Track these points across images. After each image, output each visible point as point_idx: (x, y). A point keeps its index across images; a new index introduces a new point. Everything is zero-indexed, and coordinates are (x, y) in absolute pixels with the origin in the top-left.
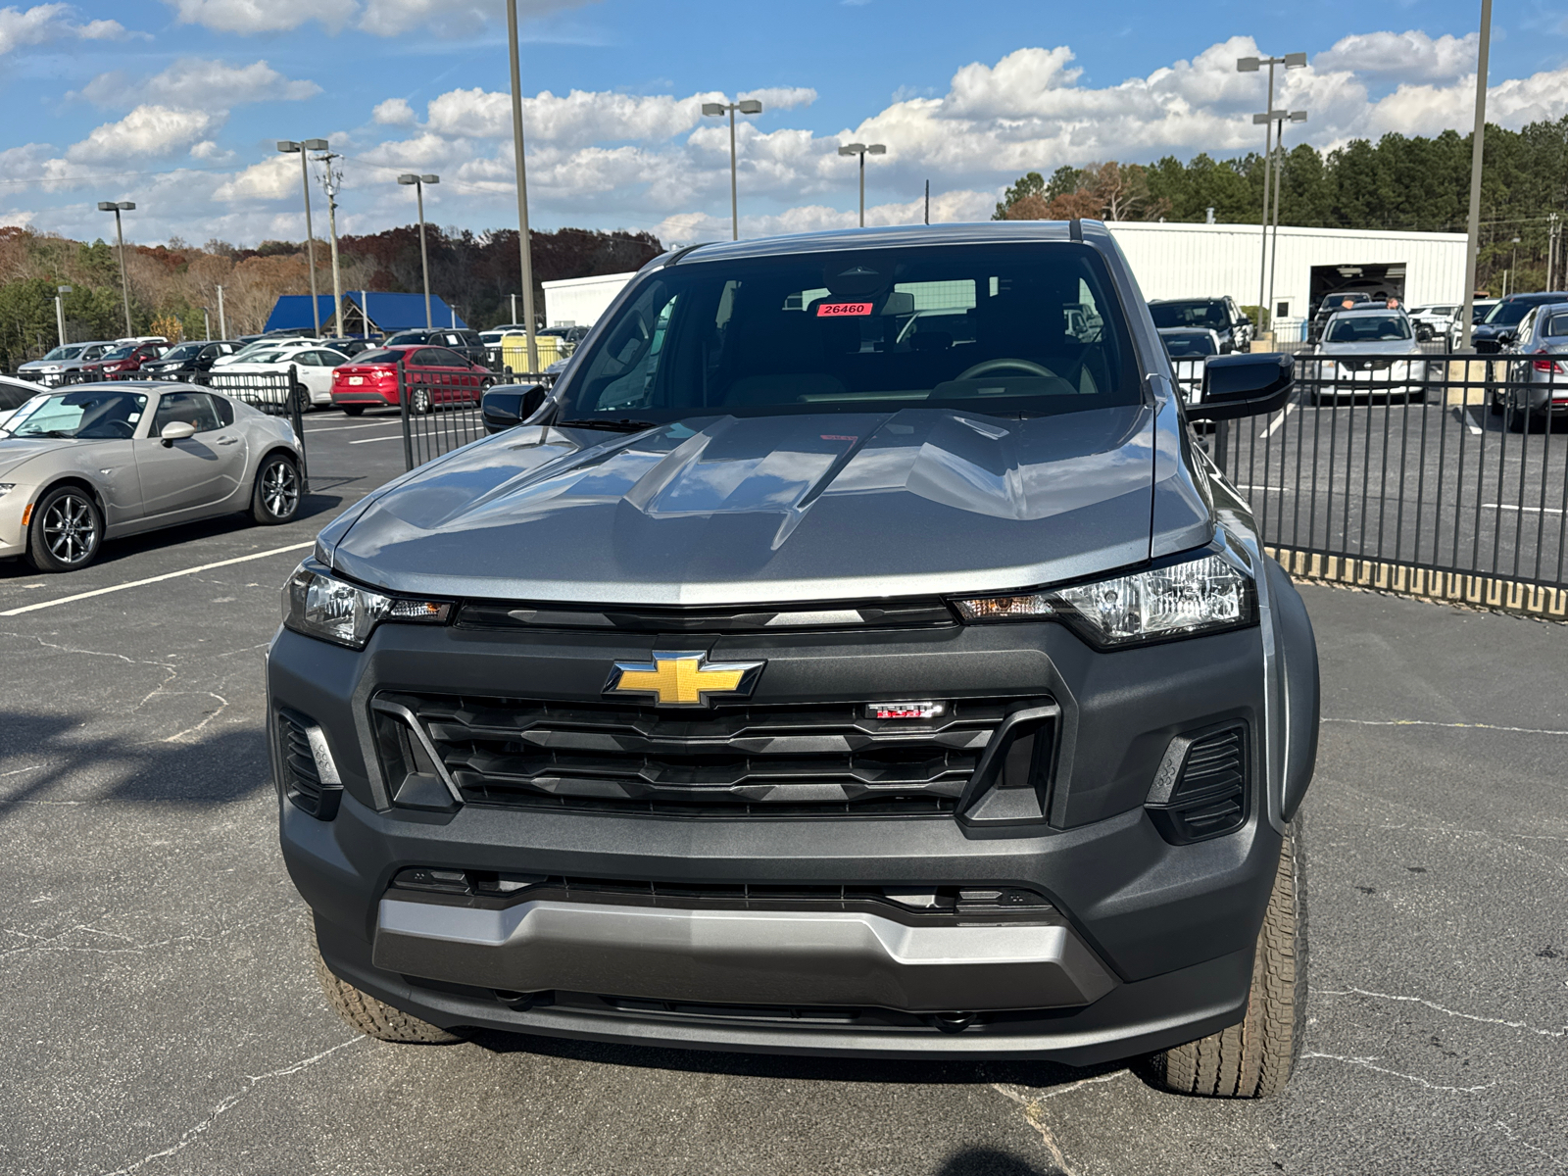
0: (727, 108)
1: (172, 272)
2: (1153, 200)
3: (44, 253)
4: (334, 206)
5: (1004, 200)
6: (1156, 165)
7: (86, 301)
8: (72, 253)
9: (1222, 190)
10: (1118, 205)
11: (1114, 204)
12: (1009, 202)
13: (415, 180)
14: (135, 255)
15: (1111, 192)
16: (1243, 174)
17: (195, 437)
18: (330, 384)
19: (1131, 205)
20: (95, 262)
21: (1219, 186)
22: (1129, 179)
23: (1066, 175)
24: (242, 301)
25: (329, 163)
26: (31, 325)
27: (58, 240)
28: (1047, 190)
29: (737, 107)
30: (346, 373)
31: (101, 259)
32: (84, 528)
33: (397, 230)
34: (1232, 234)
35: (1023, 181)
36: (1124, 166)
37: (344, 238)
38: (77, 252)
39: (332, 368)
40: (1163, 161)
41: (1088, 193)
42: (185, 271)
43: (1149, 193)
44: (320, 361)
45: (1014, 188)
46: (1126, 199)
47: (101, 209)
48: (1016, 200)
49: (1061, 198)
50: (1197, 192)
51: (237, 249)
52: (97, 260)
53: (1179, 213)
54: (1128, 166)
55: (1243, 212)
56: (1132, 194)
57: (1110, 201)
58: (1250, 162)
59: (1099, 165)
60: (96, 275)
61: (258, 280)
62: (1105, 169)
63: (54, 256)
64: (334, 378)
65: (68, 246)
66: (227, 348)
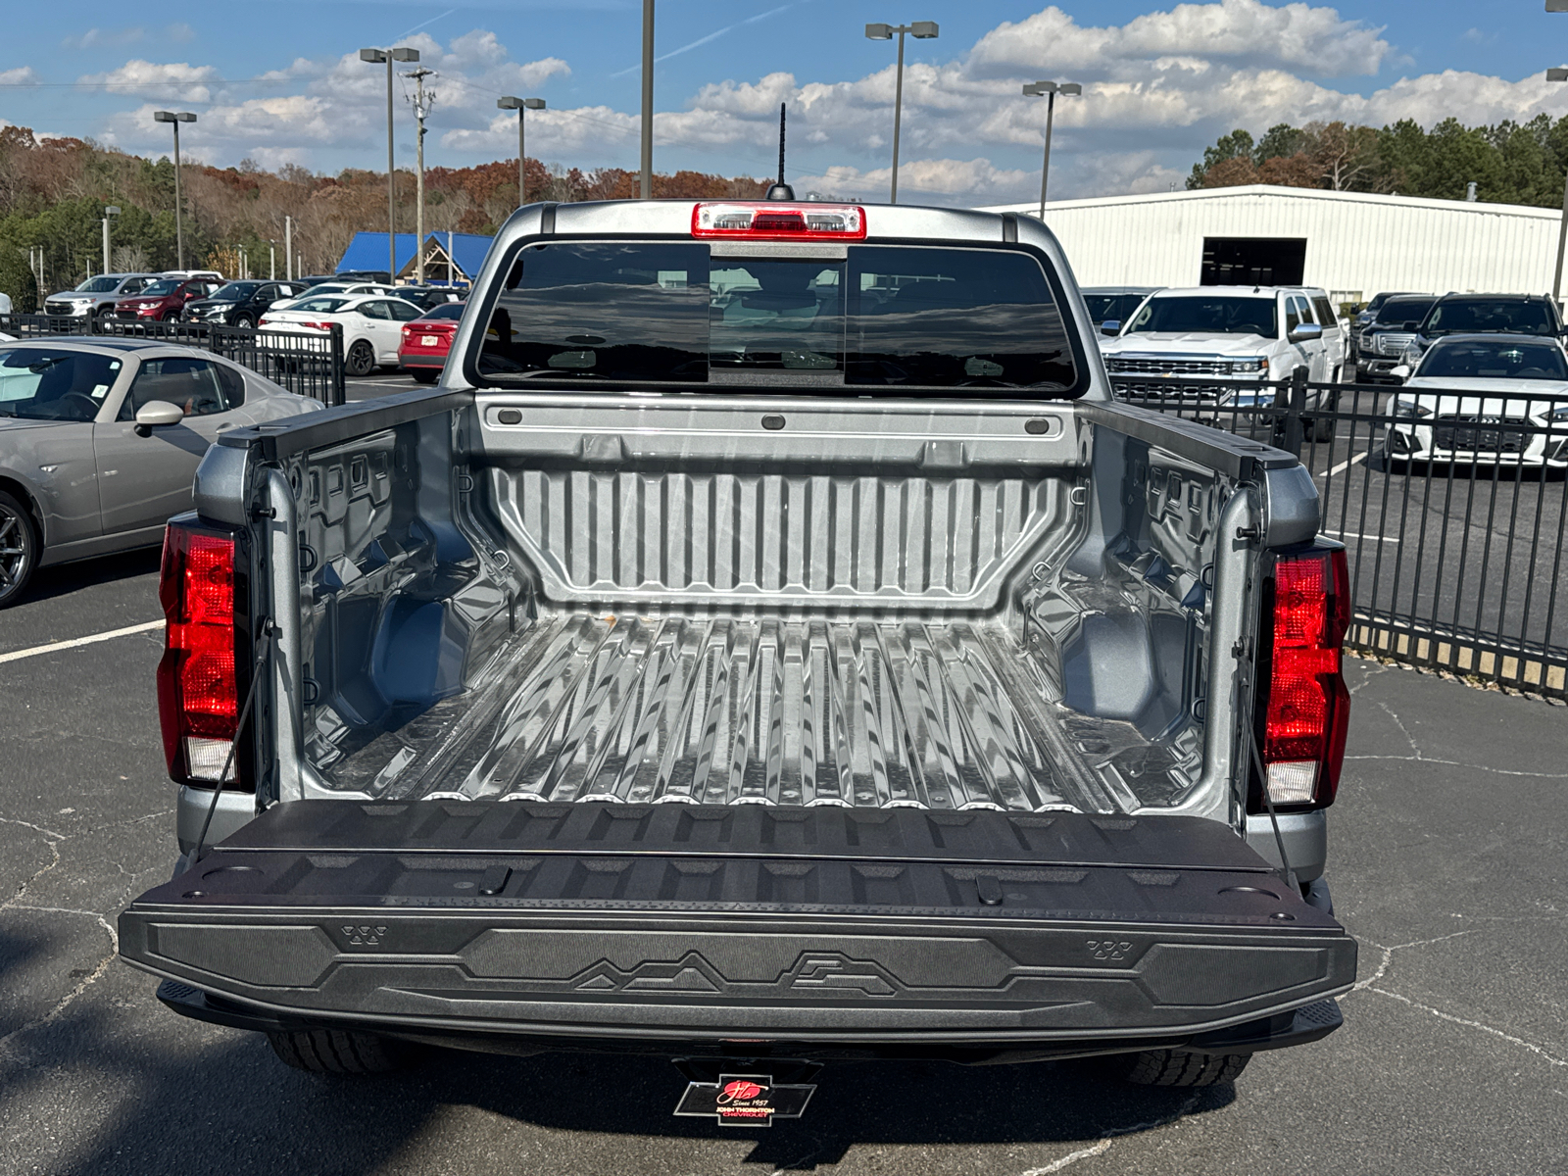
0: (896, 30)
1: (241, 197)
2: (1385, 171)
3: (102, 169)
4: (424, 131)
5: (1202, 162)
6: (1391, 128)
7: (144, 226)
8: (131, 170)
9: (1470, 162)
10: (1342, 174)
11: (1337, 172)
12: (1208, 163)
13: (518, 105)
14: (202, 177)
15: (1334, 157)
16: (1494, 145)
17: (185, 422)
18: (397, 343)
19: (1358, 176)
20: (156, 183)
21: (1467, 157)
22: (1357, 144)
23: (1282, 135)
24: (317, 235)
25: (421, 80)
26: (82, 250)
27: (119, 155)
28: (1257, 152)
29: (909, 30)
30: (418, 331)
31: (163, 179)
32: (9, 550)
33: (496, 164)
34: (1498, 215)
35: (1226, 140)
36: (1352, 127)
37: (436, 170)
38: (138, 171)
39: (402, 324)
40: (1399, 124)
41: (1306, 157)
42: (256, 197)
43: (1381, 162)
44: (389, 313)
45: (1215, 147)
46: (1351, 167)
47: (157, 120)
48: (1218, 162)
49: (1272, 162)
50: (1439, 164)
51: (315, 176)
52: (160, 180)
53: (1415, 186)
54: (1356, 128)
55: (1494, 190)
56: (1359, 161)
57: (1333, 168)
58: (1504, 131)
59: (1321, 126)
60: (158, 197)
61: (335, 212)
62: (1328, 130)
63: (112, 173)
64: (403, 335)
65: (128, 163)
66: (286, 290)
